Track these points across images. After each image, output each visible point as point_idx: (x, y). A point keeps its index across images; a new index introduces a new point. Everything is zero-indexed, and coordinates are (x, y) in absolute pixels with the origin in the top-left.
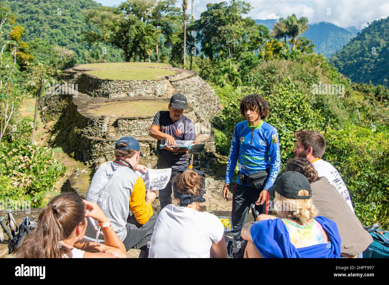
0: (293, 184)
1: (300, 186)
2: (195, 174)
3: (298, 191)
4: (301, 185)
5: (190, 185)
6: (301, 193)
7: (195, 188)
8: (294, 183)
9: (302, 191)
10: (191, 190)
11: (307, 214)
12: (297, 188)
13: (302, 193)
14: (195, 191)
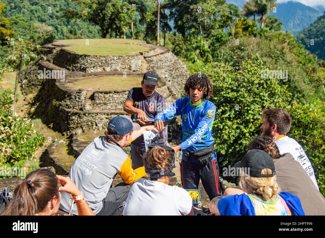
0: (256, 163)
1: (263, 165)
2: (163, 151)
3: (261, 169)
4: (265, 164)
5: (158, 161)
6: (263, 172)
7: (164, 164)
8: (258, 162)
9: (265, 169)
10: (160, 166)
11: (269, 191)
12: (260, 167)
13: (265, 171)
14: (164, 166)
